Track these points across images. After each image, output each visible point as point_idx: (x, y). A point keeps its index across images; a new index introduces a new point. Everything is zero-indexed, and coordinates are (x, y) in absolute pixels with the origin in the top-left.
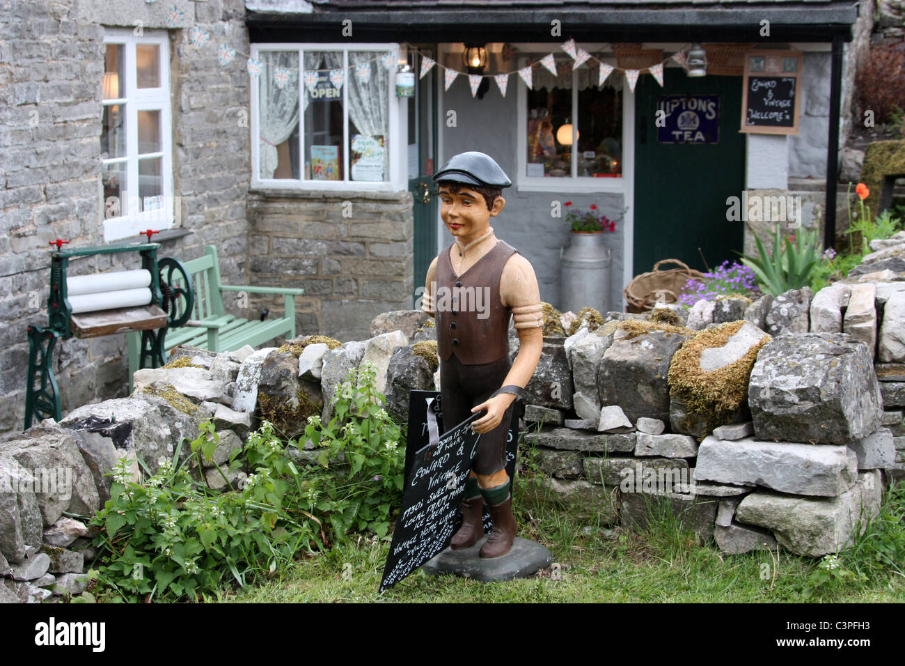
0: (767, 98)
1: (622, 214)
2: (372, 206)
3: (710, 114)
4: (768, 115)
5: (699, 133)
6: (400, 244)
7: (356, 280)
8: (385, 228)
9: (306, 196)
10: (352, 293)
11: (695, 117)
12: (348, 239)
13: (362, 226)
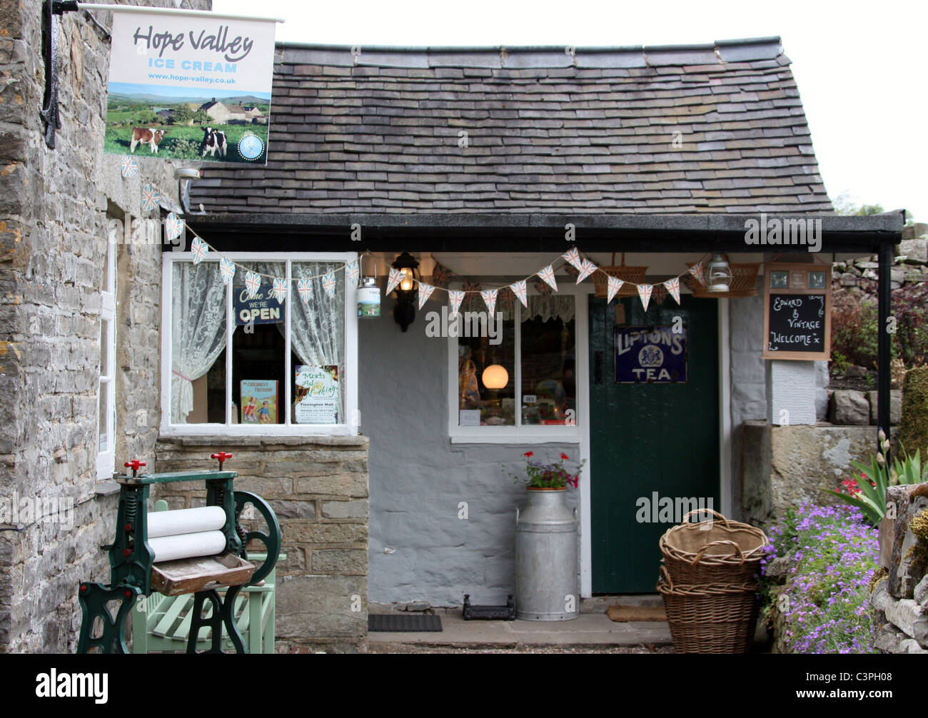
0: (792, 319)
1: (578, 468)
2: (326, 454)
3: (676, 349)
4: (793, 339)
5: (664, 370)
6: (362, 500)
7: (303, 550)
8: (342, 482)
9: (239, 444)
10: (297, 567)
11: (659, 352)
12: (294, 498)
13: (312, 480)
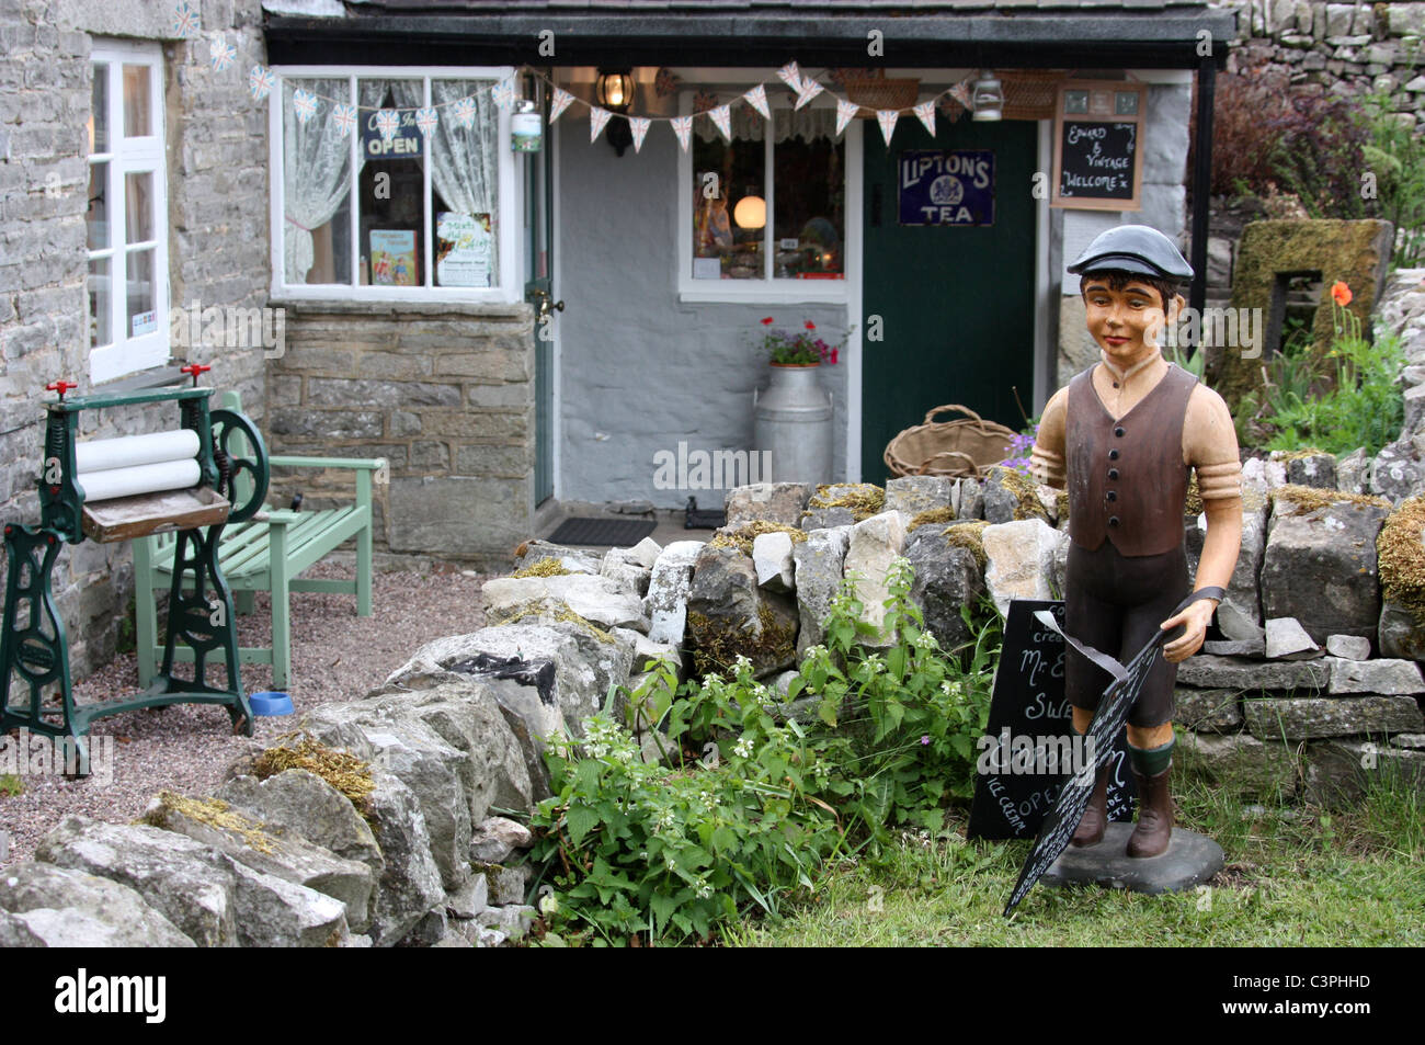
0: (1092, 155)
1: (845, 336)
2: (474, 327)
3: (981, 180)
4: (1093, 181)
5: (963, 209)
6: (518, 385)
7: (447, 445)
8: (494, 361)
9: (364, 312)
10: (440, 466)
11: (957, 185)
12: (434, 380)
13: (456, 358)
